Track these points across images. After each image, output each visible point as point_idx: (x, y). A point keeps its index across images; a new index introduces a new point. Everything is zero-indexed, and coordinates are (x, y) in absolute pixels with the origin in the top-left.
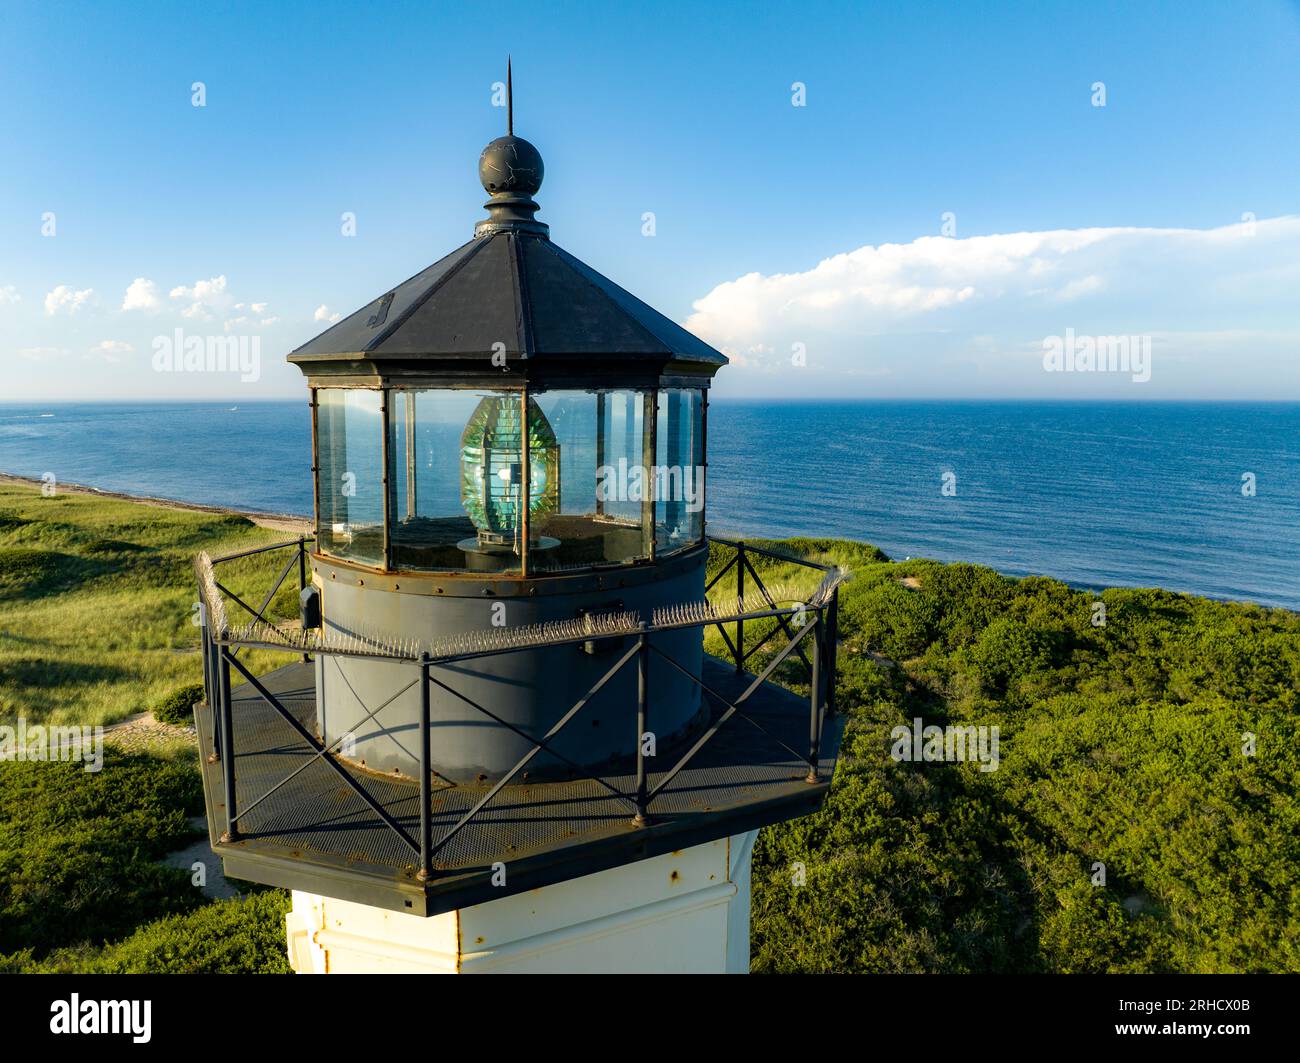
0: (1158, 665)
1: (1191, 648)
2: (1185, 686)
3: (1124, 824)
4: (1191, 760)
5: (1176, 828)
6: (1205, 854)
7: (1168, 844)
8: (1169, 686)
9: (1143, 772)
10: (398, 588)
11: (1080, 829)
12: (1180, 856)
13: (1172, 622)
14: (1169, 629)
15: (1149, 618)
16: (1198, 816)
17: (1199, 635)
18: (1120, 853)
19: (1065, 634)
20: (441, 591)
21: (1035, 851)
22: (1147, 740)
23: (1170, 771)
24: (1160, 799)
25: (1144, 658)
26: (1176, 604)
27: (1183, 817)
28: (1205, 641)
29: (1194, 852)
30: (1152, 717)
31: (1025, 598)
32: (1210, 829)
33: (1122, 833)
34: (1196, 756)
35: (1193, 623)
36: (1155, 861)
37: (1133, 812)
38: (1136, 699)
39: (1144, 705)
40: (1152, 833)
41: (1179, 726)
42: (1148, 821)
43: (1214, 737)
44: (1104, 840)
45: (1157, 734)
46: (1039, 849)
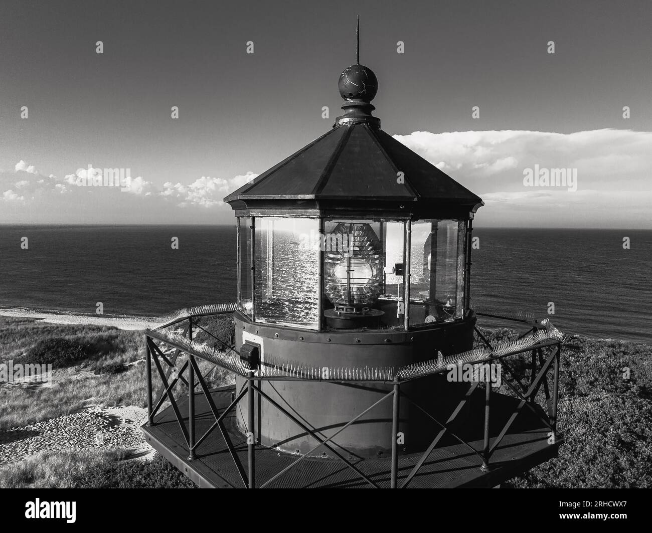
0: (570, 376)
1: (586, 366)
2: (585, 387)
3: (566, 464)
4: (595, 426)
5: (592, 464)
6: (608, 477)
7: (590, 473)
8: (576, 387)
9: (571, 435)
10: (330, 340)
11: (543, 469)
12: (596, 479)
13: (574, 351)
14: (573, 356)
15: (562, 350)
16: (602, 456)
17: (588, 358)
18: (565, 480)
19: (520, 361)
20: (359, 341)
21: (521, 484)
22: (571, 417)
23: (585, 433)
24: (582, 449)
25: (563, 372)
26: (573, 342)
27: (595, 458)
28: (592, 361)
29: (603, 476)
30: (572, 404)
31: (497, 341)
32: (609, 462)
33: (565, 469)
34: (597, 424)
35: (584, 352)
36: (583, 483)
37: (570, 458)
38: (561, 395)
39: (566, 398)
40: (581, 468)
41: (587, 408)
42: (578, 462)
43: (605, 413)
44: (556, 474)
45: (576, 414)
46: (523, 483)
